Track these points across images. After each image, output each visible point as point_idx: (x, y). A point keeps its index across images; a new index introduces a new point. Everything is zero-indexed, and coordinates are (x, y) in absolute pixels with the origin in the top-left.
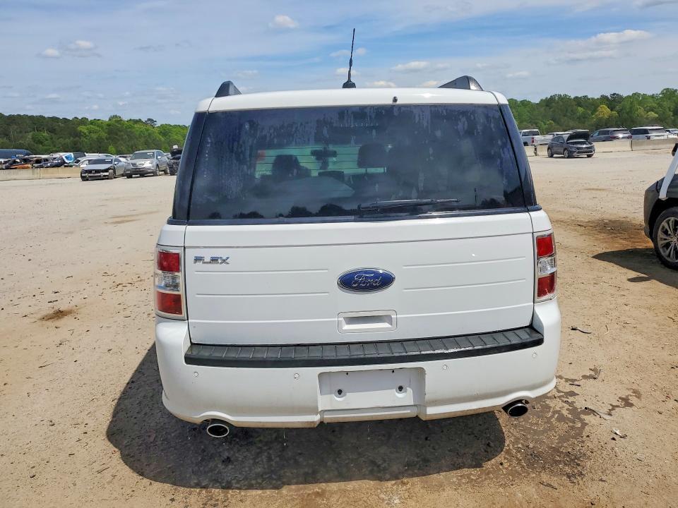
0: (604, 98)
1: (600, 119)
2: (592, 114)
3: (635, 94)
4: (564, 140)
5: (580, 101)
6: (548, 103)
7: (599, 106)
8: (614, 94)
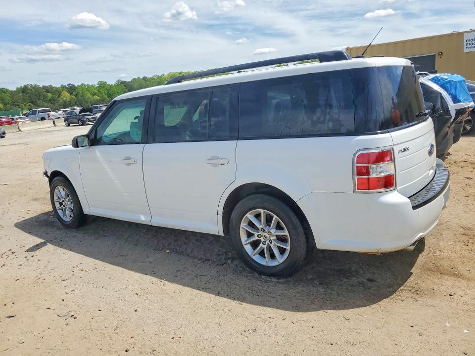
0: (63, 87)
1: (65, 101)
2: (59, 97)
3: (82, 84)
4: (76, 113)
5: (48, 89)
6: (24, 90)
7: (61, 92)
8: (70, 84)
